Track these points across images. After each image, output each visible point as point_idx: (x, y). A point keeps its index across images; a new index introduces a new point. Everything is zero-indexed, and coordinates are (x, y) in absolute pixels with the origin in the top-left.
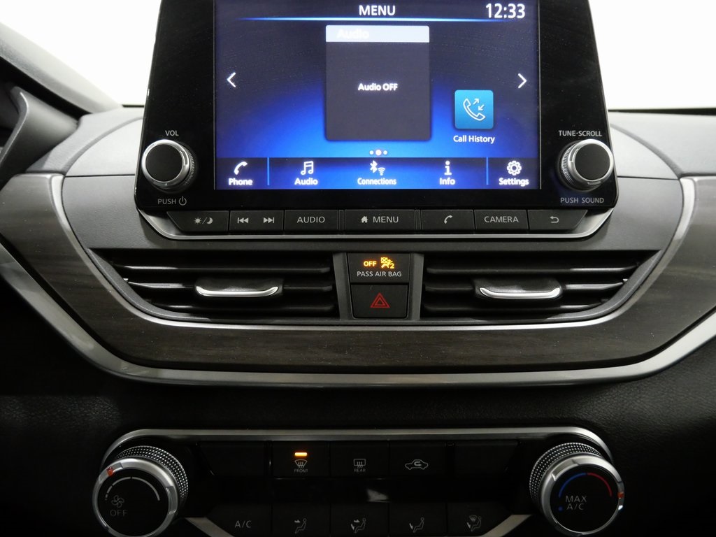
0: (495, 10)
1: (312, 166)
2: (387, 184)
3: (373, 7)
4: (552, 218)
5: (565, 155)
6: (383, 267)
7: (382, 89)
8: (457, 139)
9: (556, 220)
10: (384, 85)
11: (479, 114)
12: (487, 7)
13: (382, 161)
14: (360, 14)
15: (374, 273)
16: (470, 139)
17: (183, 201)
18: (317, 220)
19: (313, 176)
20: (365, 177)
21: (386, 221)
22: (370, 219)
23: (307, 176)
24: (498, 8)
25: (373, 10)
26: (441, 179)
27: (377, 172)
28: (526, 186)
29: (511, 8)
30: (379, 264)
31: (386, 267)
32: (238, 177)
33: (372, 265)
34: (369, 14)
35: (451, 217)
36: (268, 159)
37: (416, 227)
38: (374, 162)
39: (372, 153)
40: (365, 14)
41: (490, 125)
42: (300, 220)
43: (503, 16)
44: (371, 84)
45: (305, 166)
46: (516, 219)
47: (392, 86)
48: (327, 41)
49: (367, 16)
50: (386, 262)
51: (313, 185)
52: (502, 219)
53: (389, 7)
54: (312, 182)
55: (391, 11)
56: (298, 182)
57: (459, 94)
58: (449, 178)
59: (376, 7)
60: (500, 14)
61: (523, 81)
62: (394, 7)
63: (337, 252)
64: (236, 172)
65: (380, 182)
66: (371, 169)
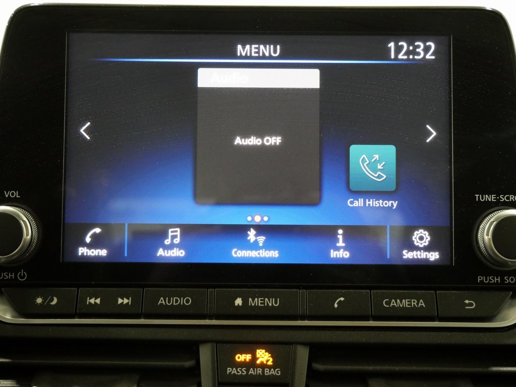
0: (398, 49)
1: (178, 233)
2: (267, 256)
3: (253, 46)
4: (467, 302)
5: (481, 226)
6: (258, 362)
7: (263, 143)
8: (352, 203)
9: (471, 305)
10: (265, 139)
11: (379, 173)
12: (389, 46)
13: (261, 229)
14: (239, 55)
15: (248, 371)
16: (367, 203)
17: (23, 276)
18: (182, 301)
19: (180, 246)
20: (241, 248)
21: (264, 303)
22: (245, 301)
23: (171, 246)
24: (402, 47)
25: (253, 50)
26: (332, 251)
27: (256, 241)
28: (436, 260)
29: (419, 47)
30: (254, 358)
31: (262, 362)
32: (90, 246)
33: (245, 360)
34: (248, 55)
35: (342, 299)
36: (126, 225)
37: (300, 312)
38: (252, 230)
39: (249, 219)
40: (244, 54)
41: (392, 187)
42: (162, 301)
43: (408, 56)
44: (249, 137)
45: (170, 234)
46: (422, 303)
47: (274, 140)
48: (199, 86)
49: (246, 57)
50: (263, 356)
51: (179, 257)
52: (405, 303)
53: (272, 46)
54: (177, 254)
55: (275, 52)
56: (161, 252)
57: (354, 149)
58: (342, 250)
59: (257, 46)
60: (403, 55)
61: (433, 134)
62: (278, 47)
63: (205, 342)
64: (88, 239)
65: (259, 254)
66: (249, 238)
